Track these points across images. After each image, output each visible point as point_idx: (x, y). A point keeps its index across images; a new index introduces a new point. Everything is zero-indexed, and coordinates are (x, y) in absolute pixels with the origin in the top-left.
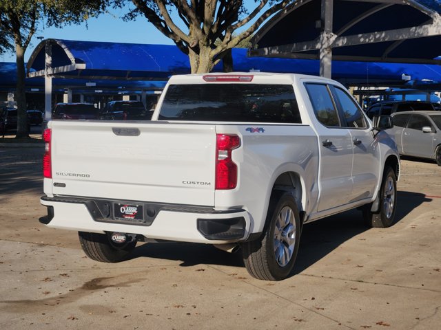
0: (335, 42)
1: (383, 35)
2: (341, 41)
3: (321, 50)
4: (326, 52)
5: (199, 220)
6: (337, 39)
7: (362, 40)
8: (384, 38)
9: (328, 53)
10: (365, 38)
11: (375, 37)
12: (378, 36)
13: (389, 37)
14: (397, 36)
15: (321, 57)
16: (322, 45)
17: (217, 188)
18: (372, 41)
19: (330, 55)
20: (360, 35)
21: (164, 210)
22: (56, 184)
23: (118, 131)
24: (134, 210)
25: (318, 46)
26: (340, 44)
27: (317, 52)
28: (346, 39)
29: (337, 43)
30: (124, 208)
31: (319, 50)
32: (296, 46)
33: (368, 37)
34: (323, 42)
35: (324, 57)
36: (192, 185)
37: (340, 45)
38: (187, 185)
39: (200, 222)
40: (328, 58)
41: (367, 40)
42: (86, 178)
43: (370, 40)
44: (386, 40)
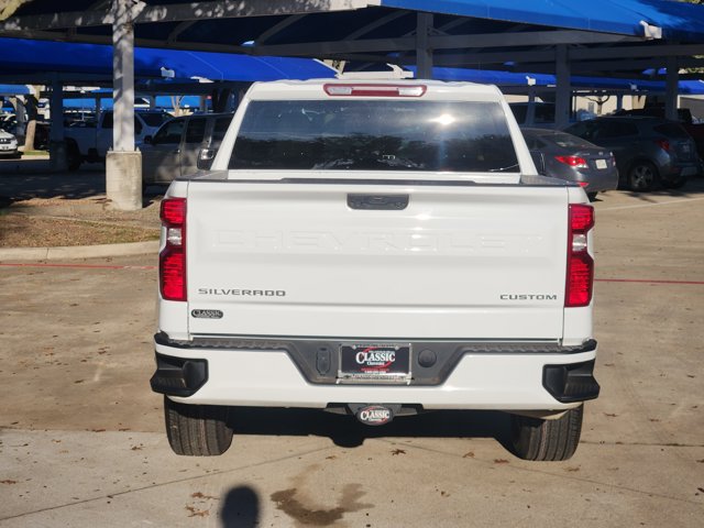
0: (142, 14)
1: (242, 6)
2: (156, 12)
3: (115, 28)
4: (125, 31)
5: (546, 367)
6: (146, 10)
7: (199, 12)
8: (243, 12)
9: (128, 32)
10: (205, 11)
11: (226, 10)
12: (231, 8)
13: (253, 9)
14: (270, 9)
15: (115, 38)
16: (117, 18)
17: (568, 304)
18: (219, 15)
19: (132, 36)
20: (195, 5)
21: (472, 352)
22: (196, 313)
23: (357, 202)
24: (388, 357)
25: (109, 20)
26: (154, 17)
27: (108, 30)
28: (165, 11)
29: (147, 16)
30: (366, 355)
31: (110, 26)
32: (59, 18)
33: (212, 8)
34: (120, 13)
35: (121, 39)
36: (518, 301)
37: (154, 19)
38: (509, 302)
39: (548, 370)
40: (129, 41)
41: (210, 14)
42: (275, 298)
43: (214, 13)
44: (248, 14)
